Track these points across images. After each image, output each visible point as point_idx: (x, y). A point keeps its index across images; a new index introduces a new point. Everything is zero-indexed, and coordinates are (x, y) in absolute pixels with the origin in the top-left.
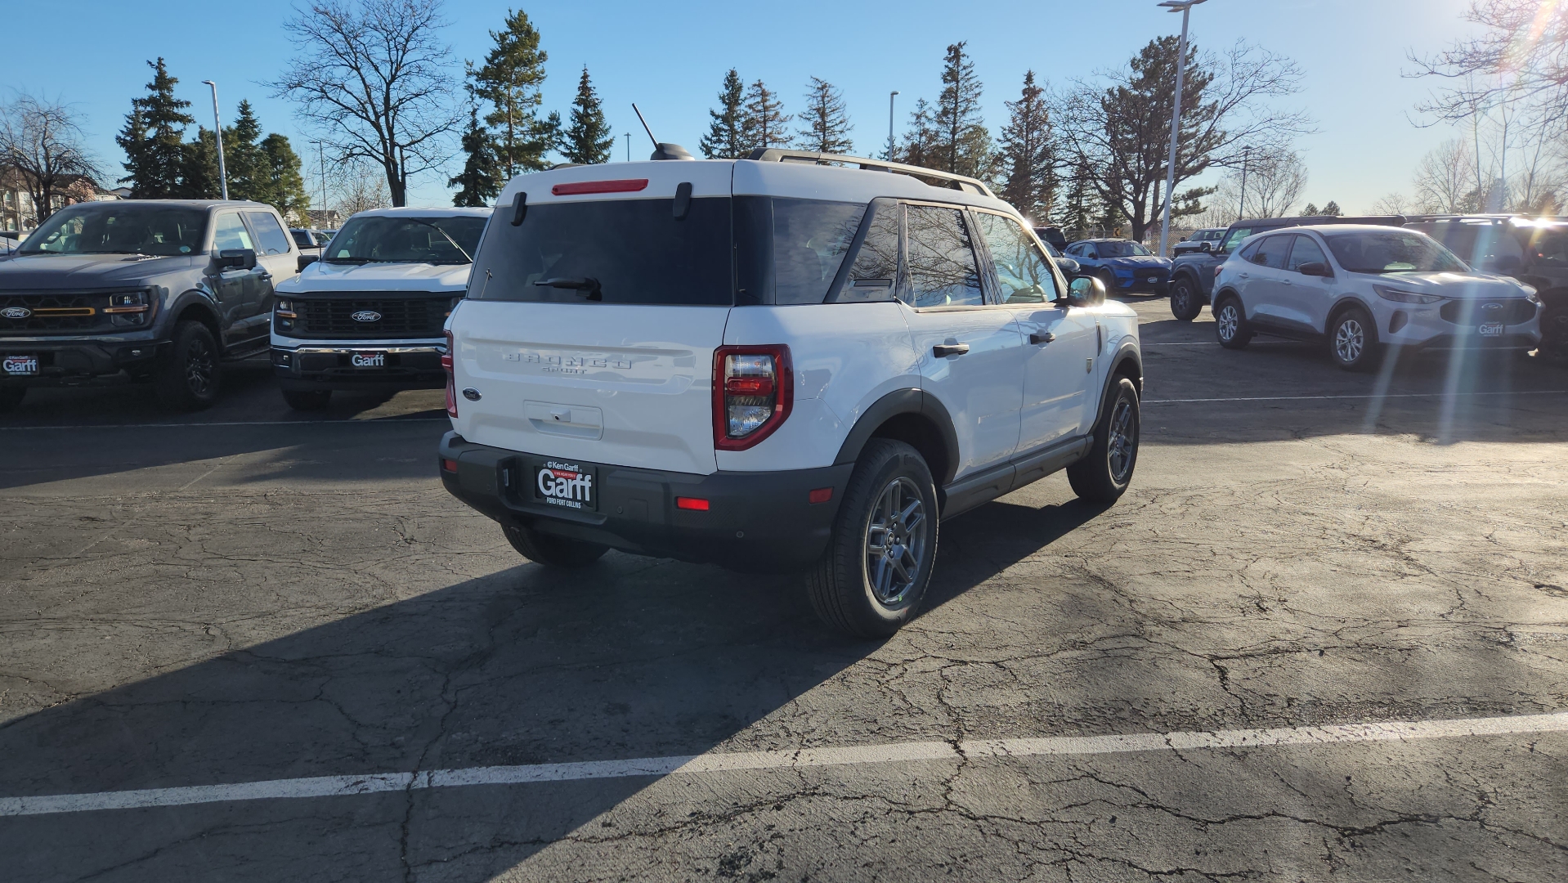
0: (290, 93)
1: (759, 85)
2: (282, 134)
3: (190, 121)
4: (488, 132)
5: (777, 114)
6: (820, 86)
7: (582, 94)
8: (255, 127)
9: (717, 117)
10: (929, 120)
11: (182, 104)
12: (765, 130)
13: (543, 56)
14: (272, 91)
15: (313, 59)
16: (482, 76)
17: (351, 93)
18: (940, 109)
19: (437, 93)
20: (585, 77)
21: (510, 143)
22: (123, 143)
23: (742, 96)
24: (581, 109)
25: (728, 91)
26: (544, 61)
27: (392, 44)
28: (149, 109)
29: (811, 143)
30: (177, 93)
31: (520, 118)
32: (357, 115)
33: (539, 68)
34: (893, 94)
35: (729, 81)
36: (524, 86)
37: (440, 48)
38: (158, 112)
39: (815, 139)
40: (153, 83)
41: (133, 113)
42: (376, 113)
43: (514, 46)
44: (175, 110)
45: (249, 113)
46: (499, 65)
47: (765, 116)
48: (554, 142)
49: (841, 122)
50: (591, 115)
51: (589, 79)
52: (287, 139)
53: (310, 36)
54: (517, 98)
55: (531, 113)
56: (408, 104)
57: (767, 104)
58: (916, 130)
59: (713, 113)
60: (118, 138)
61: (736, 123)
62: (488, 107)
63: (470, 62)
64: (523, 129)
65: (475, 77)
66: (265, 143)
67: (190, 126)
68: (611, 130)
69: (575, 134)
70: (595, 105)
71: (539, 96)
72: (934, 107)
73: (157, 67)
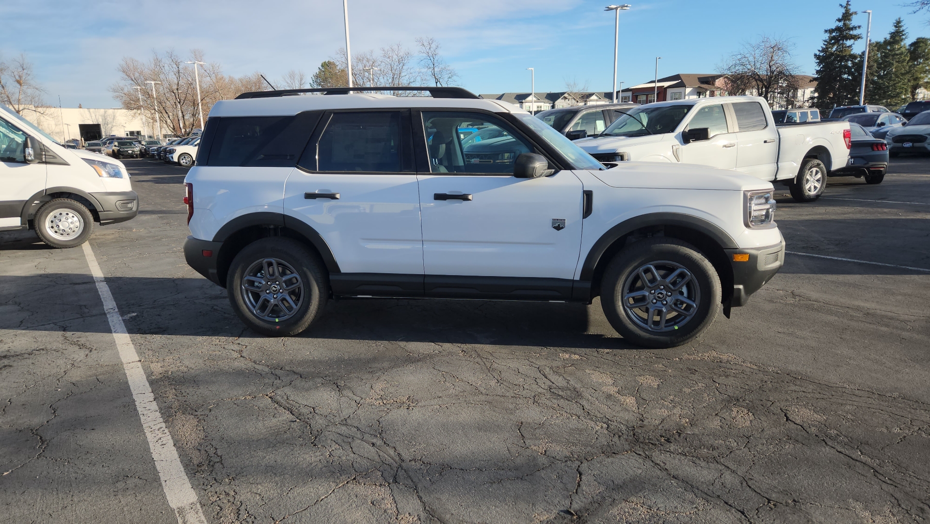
3: (859, 38)
8: (903, 35)
11: (855, 27)
22: (817, 58)
28: (835, 34)
30: (854, 21)
38: (840, 35)
41: (828, 38)
44: (851, 32)
45: (901, 27)
60: (815, 55)
66: (910, 45)
67: (859, 41)
73: (845, 7)
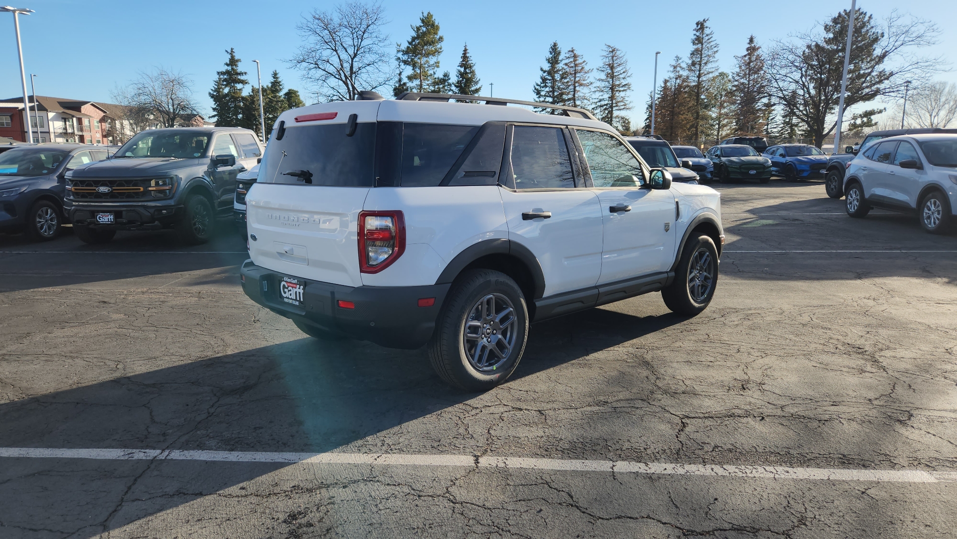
0: (298, 66)
1: (572, 51)
2: (295, 89)
3: (246, 83)
4: (408, 85)
5: (583, 68)
6: (611, 50)
7: (463, 61)
8: (281, 85)
9: (545, 72)
10: (682, 68)
11: (242, 73)
12: (575, 79)
13: (441, 39)
14: (289, 65)
15: (312, 46)
16: (406, 52)
17: (332, 65)
18: (690, 62)
19: (380, 63)
20: (465, 50)
21: (420, 91)
22: (212, 96)
23: (560, 58)
24: (462, 70)
25: (551, 56)
26: (442, 41)
27: (355, 36)
28: (225, 77)
29: (604, 86)
30: (240, 68)
31: (426, 76)
32: (335, 77)
33: (439, 46)
34: (657, 53)
35: (553, 49)
36: (430, 57)
37: (382, 37)
38: (230, 78)
39: (607, 83)
40: (228, 63)
41: (218, 79)
42: (345, 76)
43: (424, 34)
44: (239, 77)
45: (277, 78)
46: (416, 46)
47: (575, 70)
48: (446, 90)
49: (624, 72)
50: (468, 73)
51: (468, 51)
52: (298, 92)
53: (311, 33)
54: (425, 64)
55: (433, 73)
56: (364, 70)
57: (577, 62)
58: (673, 76)
59: (542, 70)
61: (556, 75)
62: (408, 70)
63: (399, 44)
64: (428, 82)
65: (402, 53)
66: (286, 94)
67: (246, 86)
68: (480, 82)
69: (459, 85)
70: (471, 67)
71: (438, 63)
72: (686, 60)
73: (230, 54)
